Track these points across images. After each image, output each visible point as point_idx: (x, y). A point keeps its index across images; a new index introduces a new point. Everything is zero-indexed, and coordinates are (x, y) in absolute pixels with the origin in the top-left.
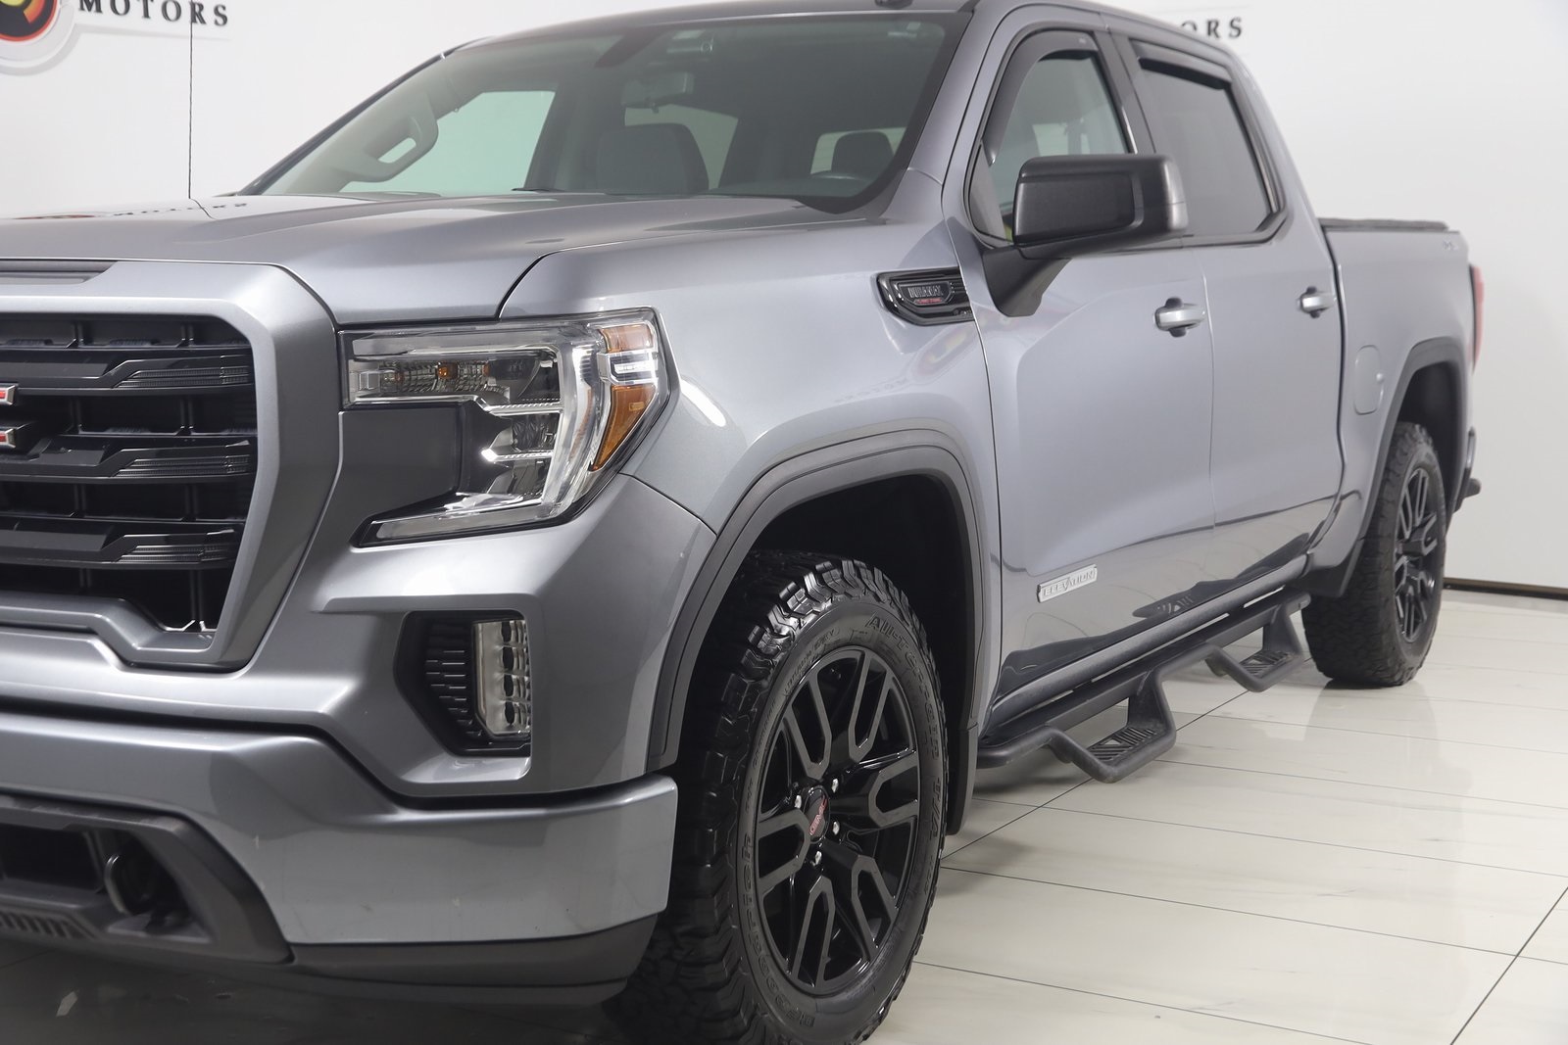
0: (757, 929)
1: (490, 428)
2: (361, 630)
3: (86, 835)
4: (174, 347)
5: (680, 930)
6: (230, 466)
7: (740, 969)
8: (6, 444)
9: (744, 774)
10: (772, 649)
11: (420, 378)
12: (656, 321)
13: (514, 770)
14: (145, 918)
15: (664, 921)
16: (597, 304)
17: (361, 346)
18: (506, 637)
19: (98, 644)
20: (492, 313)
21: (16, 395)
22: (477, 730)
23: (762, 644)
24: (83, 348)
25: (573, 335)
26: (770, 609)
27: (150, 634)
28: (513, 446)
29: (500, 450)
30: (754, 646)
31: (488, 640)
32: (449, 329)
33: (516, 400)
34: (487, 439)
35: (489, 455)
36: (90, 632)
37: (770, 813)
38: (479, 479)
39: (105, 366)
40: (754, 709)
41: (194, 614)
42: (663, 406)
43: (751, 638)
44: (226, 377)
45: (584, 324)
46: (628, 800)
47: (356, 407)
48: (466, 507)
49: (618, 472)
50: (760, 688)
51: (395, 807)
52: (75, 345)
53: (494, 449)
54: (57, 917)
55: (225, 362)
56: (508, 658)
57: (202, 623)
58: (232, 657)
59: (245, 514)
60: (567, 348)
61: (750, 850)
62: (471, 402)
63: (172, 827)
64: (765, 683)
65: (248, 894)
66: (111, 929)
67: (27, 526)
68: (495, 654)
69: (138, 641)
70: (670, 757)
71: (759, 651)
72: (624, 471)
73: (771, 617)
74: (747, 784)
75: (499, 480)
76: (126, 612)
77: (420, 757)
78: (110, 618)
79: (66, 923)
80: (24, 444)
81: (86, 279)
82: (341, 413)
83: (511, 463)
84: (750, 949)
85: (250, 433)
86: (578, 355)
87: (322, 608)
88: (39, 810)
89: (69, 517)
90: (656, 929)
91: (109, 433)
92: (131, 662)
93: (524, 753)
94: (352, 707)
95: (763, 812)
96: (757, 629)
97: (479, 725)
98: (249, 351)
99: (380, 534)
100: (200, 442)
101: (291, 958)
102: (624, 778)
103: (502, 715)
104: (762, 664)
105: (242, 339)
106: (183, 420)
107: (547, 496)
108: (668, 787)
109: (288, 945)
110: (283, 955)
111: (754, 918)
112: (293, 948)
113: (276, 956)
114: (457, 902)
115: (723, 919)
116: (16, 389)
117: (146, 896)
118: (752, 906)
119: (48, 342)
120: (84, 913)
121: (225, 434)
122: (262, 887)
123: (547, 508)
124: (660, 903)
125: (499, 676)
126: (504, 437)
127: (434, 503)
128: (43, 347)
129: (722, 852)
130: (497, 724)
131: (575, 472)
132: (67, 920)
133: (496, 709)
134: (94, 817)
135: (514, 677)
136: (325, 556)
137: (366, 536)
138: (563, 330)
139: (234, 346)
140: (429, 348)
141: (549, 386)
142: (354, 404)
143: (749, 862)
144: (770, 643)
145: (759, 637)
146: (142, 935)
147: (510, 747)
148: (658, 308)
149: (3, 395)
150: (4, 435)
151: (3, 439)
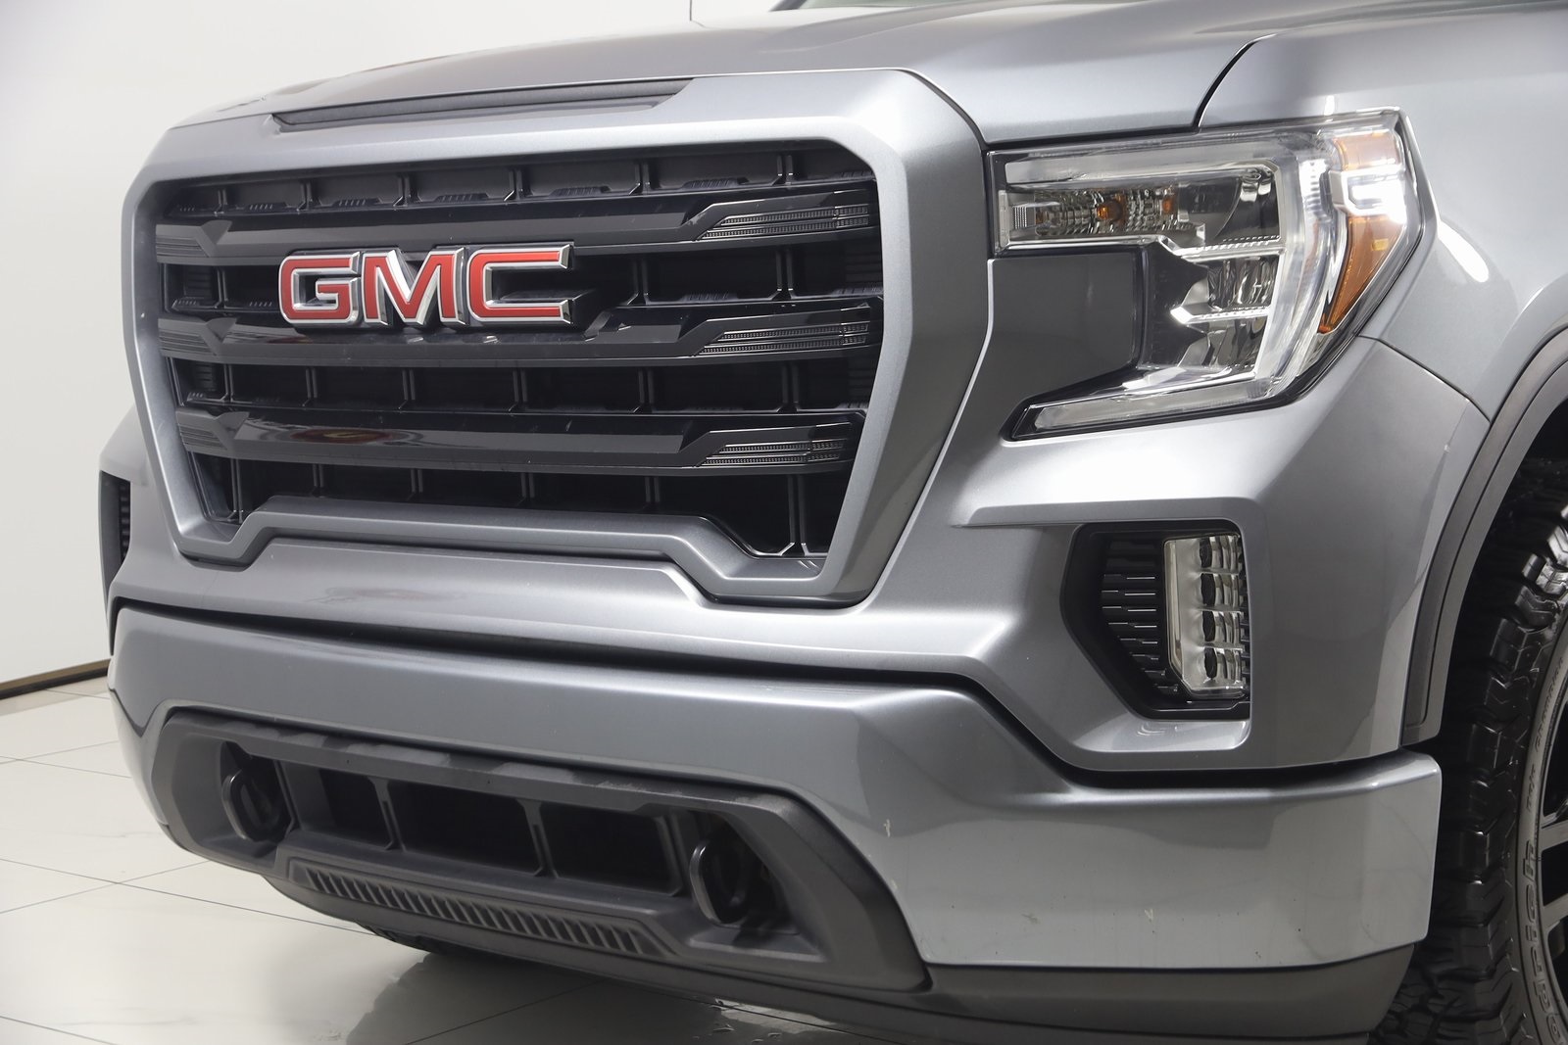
0: (1542, 976)
1: (1182, 276)
2: (1015, 551)
3: (661, 821)
4: (769, 186)
5: (1437, 970)
6: (849, 335)
7: (1523, 1029)
8: (561, 319)
9: (1524, 758)
10: (1556, 588)
11: (1077, 221)
12: (1400, 128)
13: (1227, 738)
14: (735, 927)
15: (1423, 953)
16: (1327, 105)
17: (1015, 172)
18: (1206, 562)
19: (672, 573)
20: (1189, 120)
21: (572, 256)
22: (1171, 684)
23: (1542, 580)
24: (647, 194)
25: (1296, 147)
26: (1549, 532)
27: (737, 561)
28: (1210, 303)
29: (1190, 308)
30: (1531, 582)
31: (1182, 563)
32: (1149, 141)
33: (1213, 239)
34: (1178, 297)
35: (1181, 315)
36: (665, 559)
37: (1553, 817)
38: (1170, 345)
39: (682, 215)
40: (1534, 669)
41: (792, 534)
42: (1414, 245)
43: (1527, 571)
44: (843, 218)
45: (1312, 131)
46: (1374, 784)
47: (1009, 254)
48: (1147, 387)
49: (1357, 335)
50: (1542, 638)
51: (1066, 783)
52: (639, 191)
53: (1187, 307)
54: (625, 926)
55: (839, 200)
56: (1208, 586)
57: (804, 545)
58: (849, 588)
59: (866, 400)
60: (1290, 164)
61: (1532, 866)
62: (1156, 244)
63: (778, 808)
64: (1549, 634)
65: (878, 898)
66: (693, 942)
67: (583, 426)
68: (1193, 584)
69: (723, 565)
70: (1431, 728)
71: (1538, 590)
72: (1367, 332)
73: (1554, 544)
74: (1528, 772)
75: (1196, 350)
76: (707, 533)
77: (1095, 719)
78: (694, 542)
79: (635, 933)
80: (582, 316)
81: (654, 104)
82: (990, 262)
83: (1206, 326)
84: (1535, 1000)
85: (868, 293)
86: (1310, 172)
87: (966, 522)
88: (606, 786)
89: (633, 413)
90: (1409, 967)
91: (685, 302)
92: (716, 598)
93: (1239, 715)
94: (1011, 648)
95: (1546, 814)
96: (1533, 559)
97: (1174, 677)
98: (872, 187)
99: (1039, 424)
100: (801, 307)
101: (927, 984)
102: (1373, 753)
103: (1201, 668)
104: (1546, 607)
105: (865, 168)
106: (780, 282)
107: (1260, 370)
108: (1427, 768)
109: (924, 966)
110: (915, 980)
111: (1540, 962)
112: (931, 971)
113: (914, 979)
114: (1150, 914)
115: (1500, 956)
116: (571, 249)
117: (736, 900)
118: (1536, 943)
119: (604, 190)
120: (660, 920)
121: (835, 296)
122: (894, 887)
123: (1263, 386)
124: (1421, 932)
125: (1197, 614)
126: (1199, 291)
127: (1110, 380)
128: (599, 196)
129: (1497, 864)
130: (1195, 678)
131: (1298, 336)
132: (638, 928)
133: (1193, 658)
134: (677, 795)
135: (1216, 614)
136: (969, 455)
137: (1021, 426)
138: (1283, 140)
139: (858, 178)
140: (1100, 171)
141: (1265, 218)
142: (1006, 250)
143: (1531, 881)
144: (1552, 579)
145: (1537, 570)
146: (731, 949)
147: (1215, 708)
148: (1404, 111)
149: (555, 257)
150: (557, 309)
151: (556, 313)
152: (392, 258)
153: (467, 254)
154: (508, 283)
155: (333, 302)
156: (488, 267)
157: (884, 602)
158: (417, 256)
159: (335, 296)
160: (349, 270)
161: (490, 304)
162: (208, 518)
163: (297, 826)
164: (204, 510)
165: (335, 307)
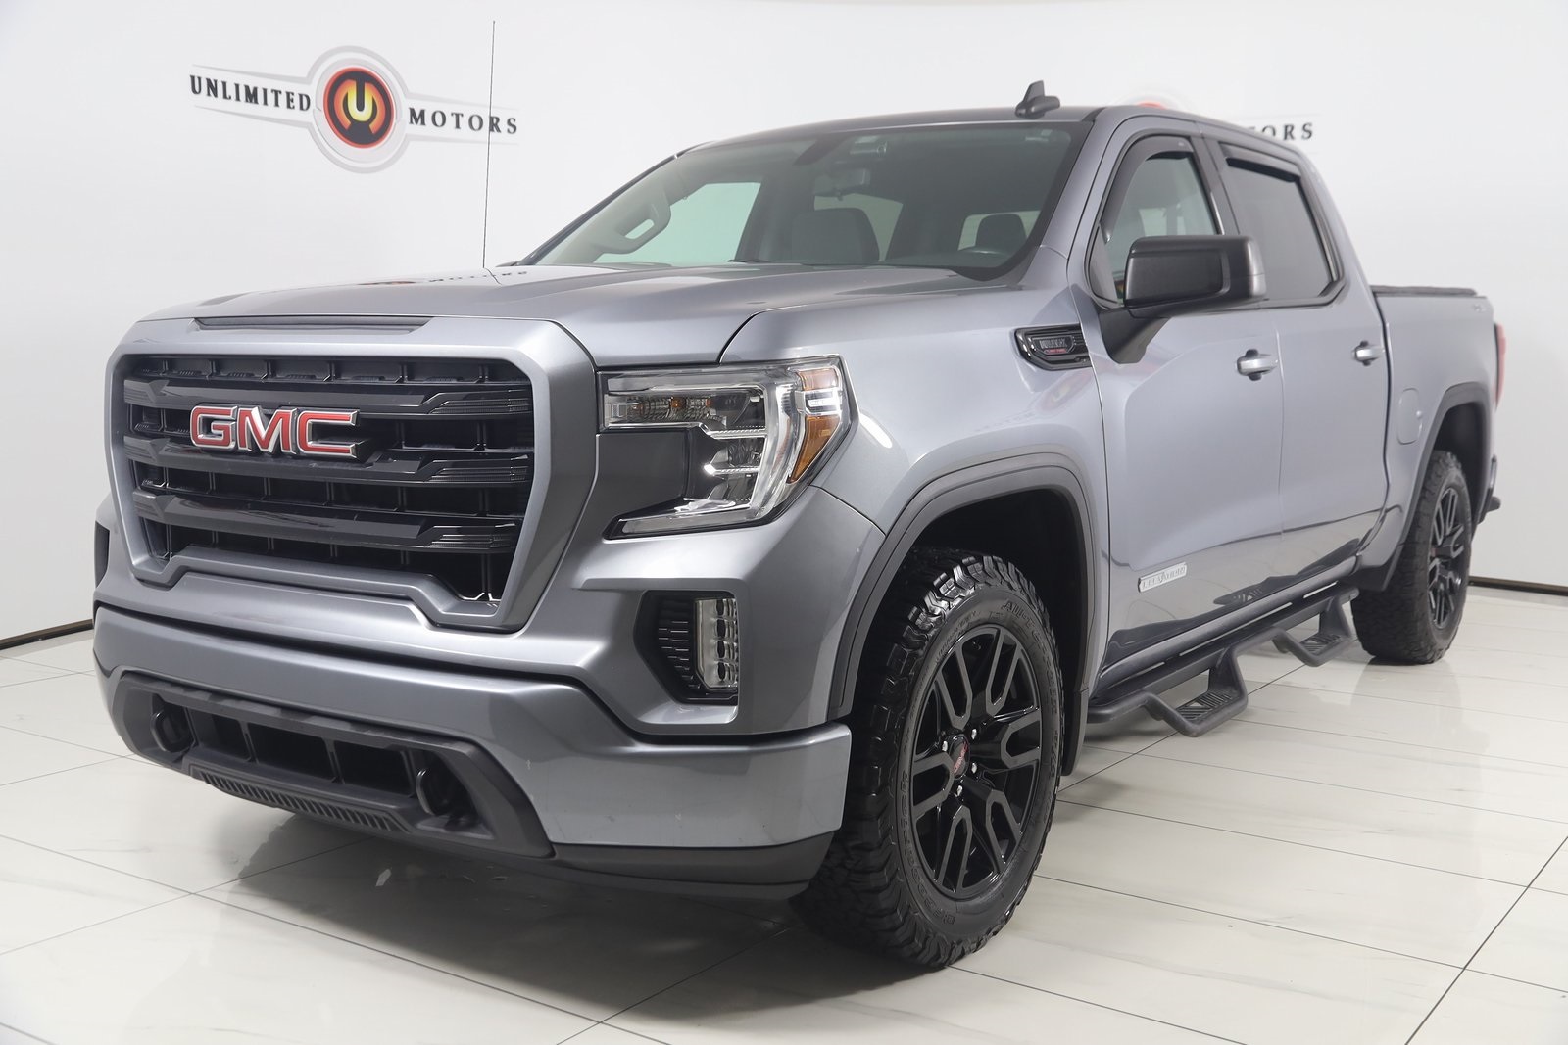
0: (911, 846)
1: (711, 448)
2: (610, 602)
3: (402, 753)
4: (474, 383)
5: (851, 844)
6: (512, 476)
7: (897, 877)
8: (350, 455)
9: (903, 723)
10: (927, 625)
11: (657, 407)
12: (841, 366)
13: (725, 716)
14: (445, 818)
15: (838, 837)
16: (795, 353)
17: (614, 384)
18: (720, 611)
19: (412, 608)
20: (715, 359)
21: (358, 418)
22: (696, 684)
23: (919, 621)
24: (407, 383)
25: (777, 377)
26: (925, 594)
27: (452, 602)
28: (728, 462)
29: (718, 466)
30: (913, 623)
31: (706, 613)
32: (681, 371)
33: (731, 427)
34: (708, 457)
35: (710, 469)
36: (407, 599)
37: (923, 755)
38: (702, 488)
39: (423, 396)
40: (912, 673)
41: (484, 588)
42: (846, 433)
43: (911, 617)
44: (512, 407)
45: (785, 368)
46: (812, 742)
47: (610, 431)
48: (691, 509)
49: (809, 484)
50: (917, 656)
51: (633, 741)
52: (401, 381)
53: (714, 465)
54: (381, 815)
55: (512, 395)
56: (721, 628)
57: (490, 595)
58: (512, 622)
59: (524, 512)
60: (771, 386)
61: (907, 784)
62: (697, 427)
63: (466, 750)
64: (921, 652)
65: (521, 803)
66: (421, 825)
67: (364, 517)
68: (712, 625)
69: (443, 607)
70: (846, 709)
71: (916, 627)
72: (815, 483)
73: (927, 600)
74: (906, 732)
75: (717, 489)
76: (434, 585)
77: (653, 703)
78: (423, 589)
79: (387, 819)
80: (362, 455)
81: (411, 330)
82: (597, 435)
83: (726, 476)
84: (905, 861)
85: (528, 450)
86: (781, 391)
87: (580, 586)
88: (369, 733)
89: (394, 511)
90: (832, 842)
91: (425, 448)
92: (437, 623)
93: (732, 703)
94: (601, 662)
95: (917, 754)
96: (915, 609)
97: (698, 680)
98: (530, 387)
99: (625, 530)
100: (492, 455)
101: (553, 854)
102: (810, 725)
103: (716, 672)
104: (918, 637)
105: (526, 377)
106: (479, 440)
107: (754, 503)
108: (843, 732)
109: (551, 844)
110: (547, 851)
111: (909, 837)
112: (554, 847)
113: (545, 851)
114: (679, 817)
115: (885, 837)
116: (358, 414)
117: (445, 802)
118: (908, 827)
119: (381, 378)
120: (401, 812)
121: (509, 450)
122: (532, 798)
123: (755, 512)
124: (837, 824)
125: (714, 642)
126: (722, 456)
127: (667, 506)
128: (378, 382)
129: (885, 784)
130: (712, 680)
131: (775, 484)
132: (387, 816)
133: (711, 668)
134: (409, 740)
135: (725, 643)
136: (583, 546)
137: (615, 531)
138: (769, 373)
139: (518, 383)
140: (665, 386)
141: (757, 416)
142: (608, 429)
143: (906, 793)
144: (926, 620)
145: (917, 616)
146: (443, 831)
147: (722, 698)
148: (843, 356)
149: (347, 418)
150: (348, 448)
151: (347, 451)
152: (255, 412)
153: (299, 412)
154: (322, 432)
155: (221, 435)
156: (309, 421)
157: (532, 632)
158: (269, 412)
159: (222, 432)
160: (230, 417)
161: (310, 443)
162: (152, 556)
163: (197, 744)
164: (150, 551)
165: (222, 438)
